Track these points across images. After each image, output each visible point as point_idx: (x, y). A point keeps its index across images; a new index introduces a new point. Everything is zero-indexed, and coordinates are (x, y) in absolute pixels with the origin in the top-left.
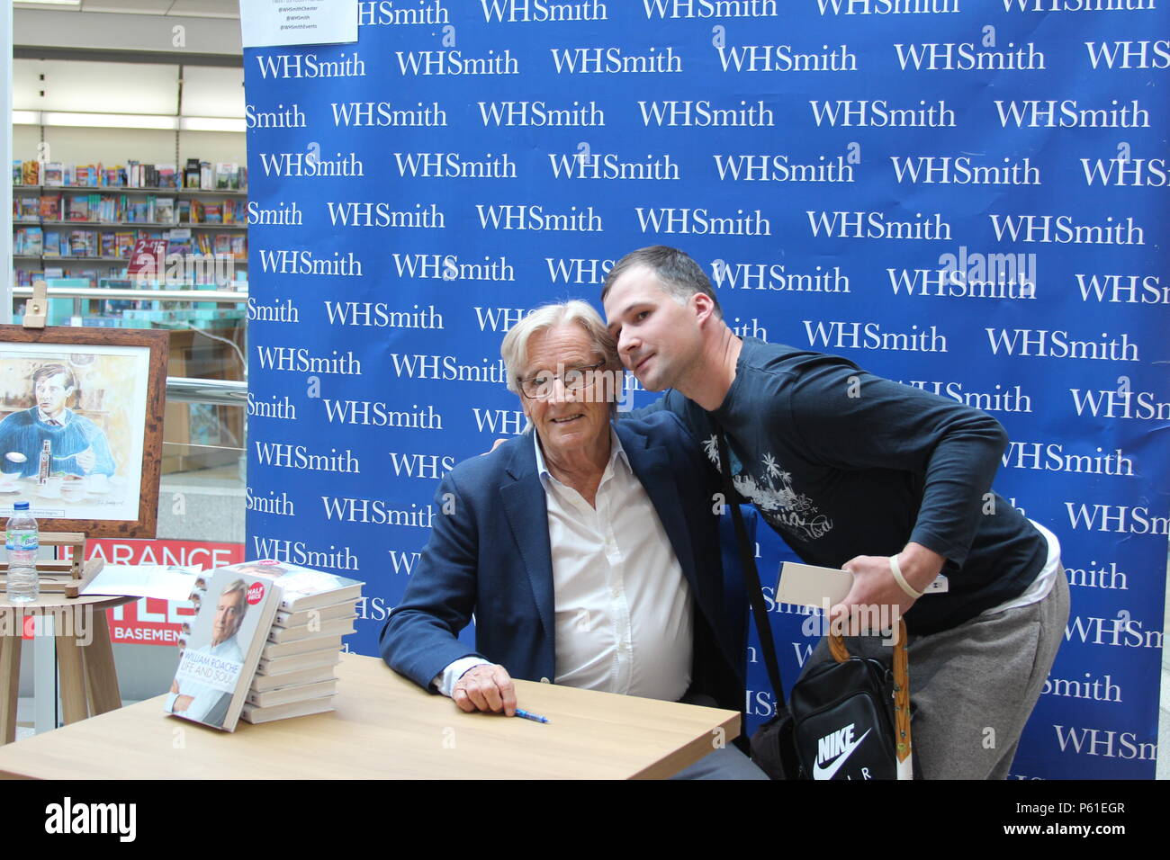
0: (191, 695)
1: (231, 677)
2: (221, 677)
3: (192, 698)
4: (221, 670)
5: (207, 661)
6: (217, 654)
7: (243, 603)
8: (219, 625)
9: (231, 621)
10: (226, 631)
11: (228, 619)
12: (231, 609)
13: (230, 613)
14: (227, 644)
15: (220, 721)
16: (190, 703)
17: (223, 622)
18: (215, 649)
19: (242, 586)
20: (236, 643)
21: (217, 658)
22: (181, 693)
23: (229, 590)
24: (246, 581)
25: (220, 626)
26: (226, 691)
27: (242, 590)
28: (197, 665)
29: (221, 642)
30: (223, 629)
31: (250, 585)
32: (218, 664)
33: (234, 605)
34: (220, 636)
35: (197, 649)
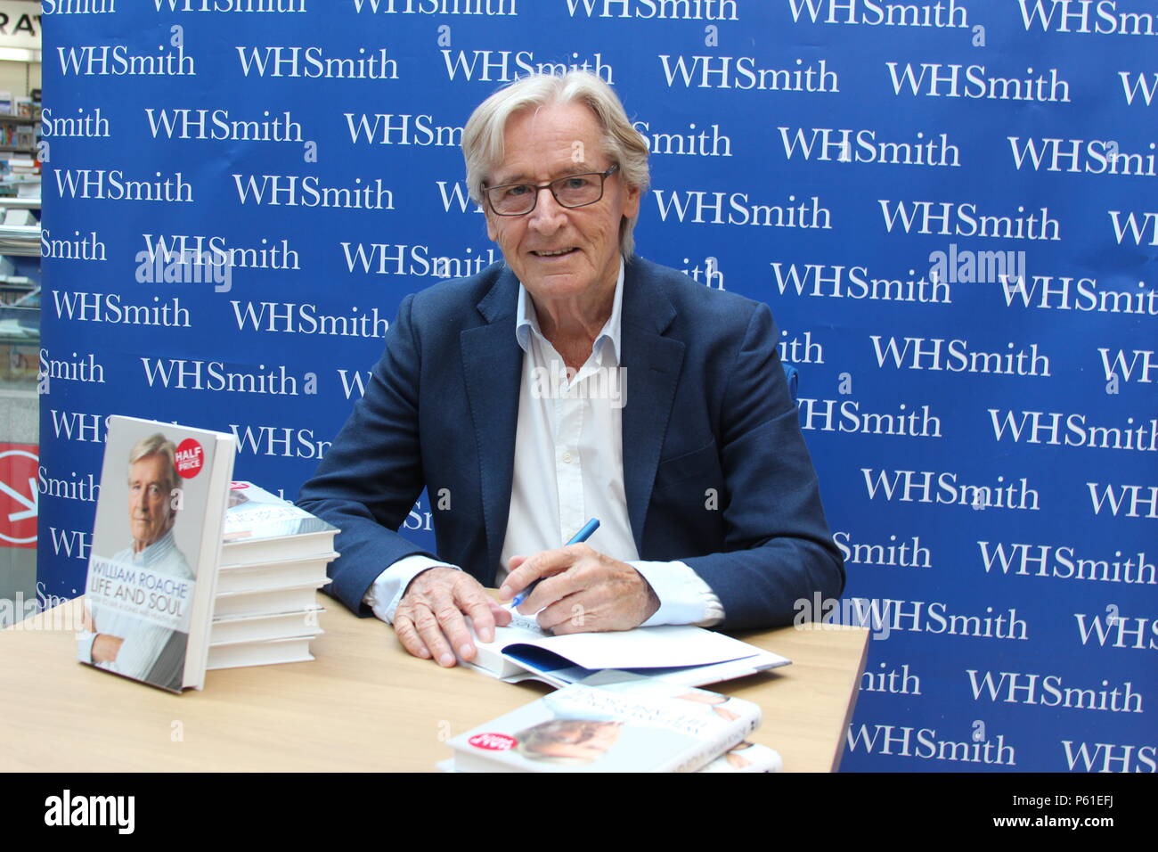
0: (116, 634)
1: (177, 605)
2: (162, 603)
3: (120, 640)
4: (159, 592)
5: (131, 577)
6: (145, 564)
7: (170, 477)
8: (139, 514)
9: (159, 508)
10: (153, 525)
11: (152, 502)
12: (154, 486)
13: (152, 492)
14: (160, 547)
15: (175, 679)
16: (117, 649)
17: (145, 510)
18: (140, 556)
19: (163, 447)
20: (175, 546)
21: (148, 572)
22: (98, 632)
23: (142, 453)
24: (168, 437)
25: (142, 516)
26: (174, 627)
27: (165, 454)
28: (115, 584)
29: (148, 545)
30: (147, 521)
31: (177, 443)
32: (151, 582)
33: (155, 479)
34: (144, 535)
35: (110, 557)
